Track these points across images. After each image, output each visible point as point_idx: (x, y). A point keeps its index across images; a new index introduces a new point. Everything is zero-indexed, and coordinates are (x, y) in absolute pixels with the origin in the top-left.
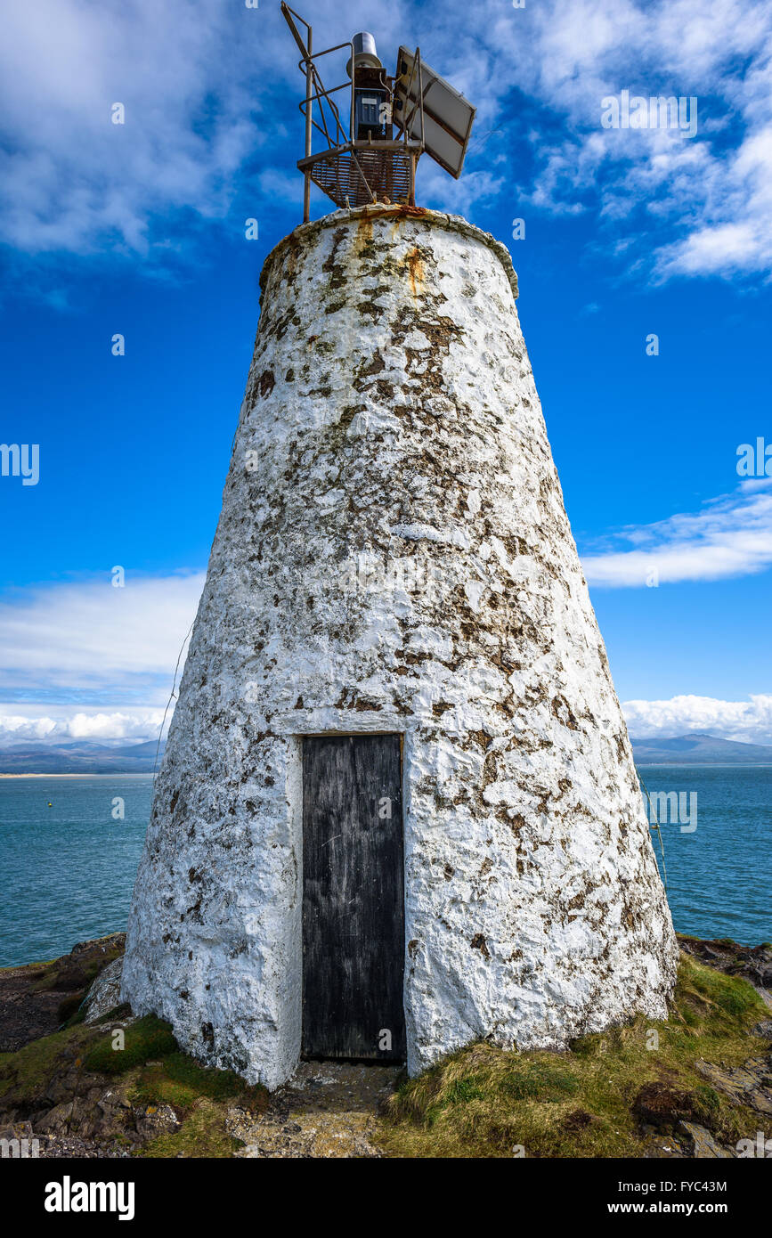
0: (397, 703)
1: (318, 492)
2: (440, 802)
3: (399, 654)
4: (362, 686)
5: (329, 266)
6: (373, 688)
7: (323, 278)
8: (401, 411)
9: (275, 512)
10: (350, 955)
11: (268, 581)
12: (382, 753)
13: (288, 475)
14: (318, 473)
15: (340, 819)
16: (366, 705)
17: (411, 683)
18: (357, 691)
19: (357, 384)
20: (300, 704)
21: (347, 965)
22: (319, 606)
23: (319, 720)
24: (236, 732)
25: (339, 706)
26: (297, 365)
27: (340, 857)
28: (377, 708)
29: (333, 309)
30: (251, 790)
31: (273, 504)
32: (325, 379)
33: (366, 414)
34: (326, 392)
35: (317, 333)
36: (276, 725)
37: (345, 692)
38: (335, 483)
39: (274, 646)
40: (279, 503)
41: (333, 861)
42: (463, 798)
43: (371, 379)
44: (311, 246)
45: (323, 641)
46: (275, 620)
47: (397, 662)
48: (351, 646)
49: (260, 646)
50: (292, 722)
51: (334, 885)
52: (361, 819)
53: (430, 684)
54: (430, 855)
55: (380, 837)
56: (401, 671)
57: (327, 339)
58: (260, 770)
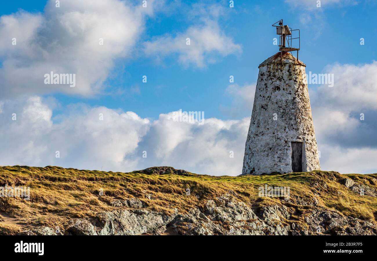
0: (303, 139)
1: (291, 109)
2: (308, 150)
3: (303, 133)
4: (300, 136)
5: (288, 71)
6: (300, 137)
7: (288, 73)
8: (300, 99)
9: (284, 111)
10: (296, 167)
11: (285, 121)
12: (300, 145)
13: (286, 106)
14: (291, 107)
15: (295, 152)
16: (300, 139)
17: (304, 136)
18: (299, 137)
19: (295, 94)
20: (292, 138)
21: (296, 168)
22: (294, 125)
23: (295, 140)
24: (283, 141)
25: (297, 138)
26: (285, 88)
27: (295, 156)
28: (301, 139)
29: (290, 80)
30: (286, 147)
31: (284, 110)
32: (290, 92)
33: (297, 99)
34: (291, 94)
35: (288, 83)
36: (289, 140)
37: (297, 137)
38: (294, 109)
39: (287, 130)
40: (284, 109)
41: (294, 157)
42: (310, 150)
43: (297, 93)
44: (285, 66)
45: (294, 130)
46: (287, 127)
47: (303, 134)
48: (298, 131)
49: (285, 130)
50: (291, 140)
51: (294, 159)
52: (298, 152)
53: (306, 137)
54: (307, 156)
55: (300, 154)
56: (303, 135)
57: (290, 85)
58: (287, 145)
